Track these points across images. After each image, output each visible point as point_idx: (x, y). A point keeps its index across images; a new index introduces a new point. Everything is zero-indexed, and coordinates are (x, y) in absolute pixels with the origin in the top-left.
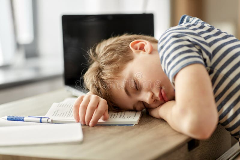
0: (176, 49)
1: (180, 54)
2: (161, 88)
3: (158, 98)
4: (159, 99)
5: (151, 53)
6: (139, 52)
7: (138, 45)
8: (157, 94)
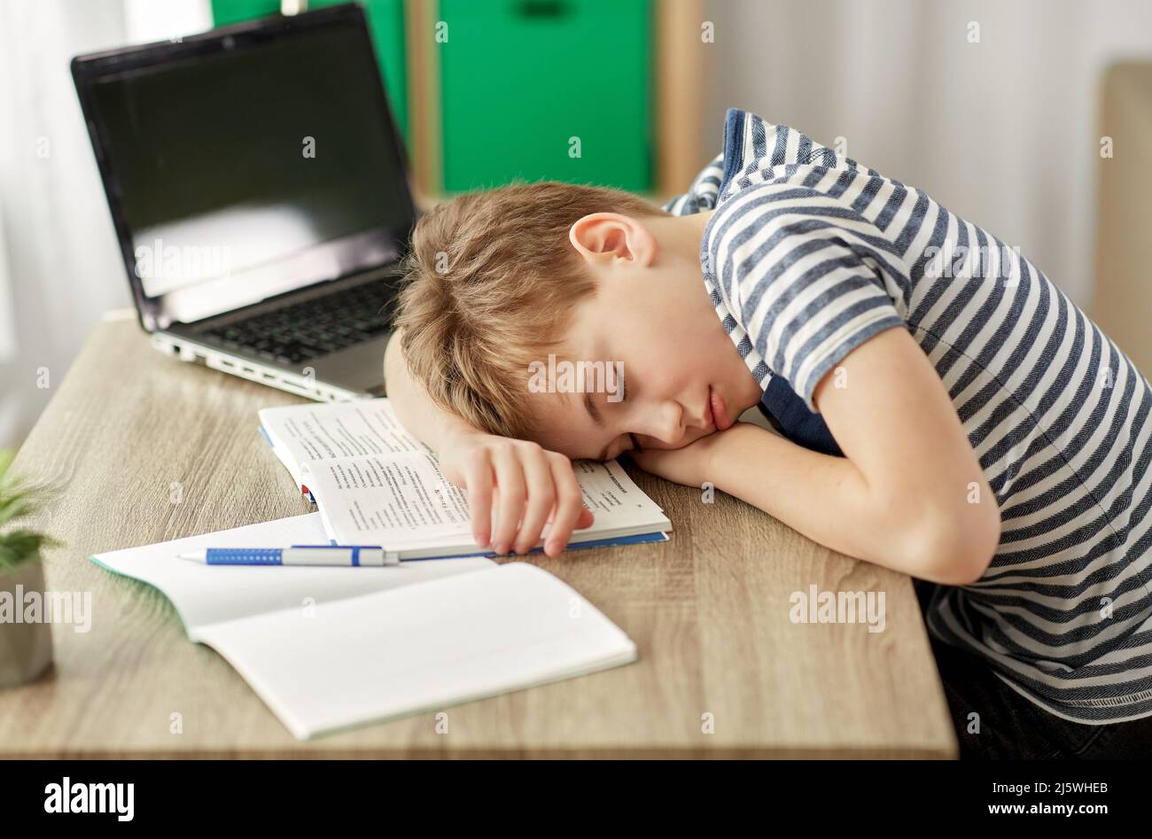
0: (811, 276)
1: (832, 294)
2: (710, 388)
3: (698, 421)
4: (704, 423)
5: (652, 264)
6: (607, 261)
7: (599, 233)
8: (698, 411)
